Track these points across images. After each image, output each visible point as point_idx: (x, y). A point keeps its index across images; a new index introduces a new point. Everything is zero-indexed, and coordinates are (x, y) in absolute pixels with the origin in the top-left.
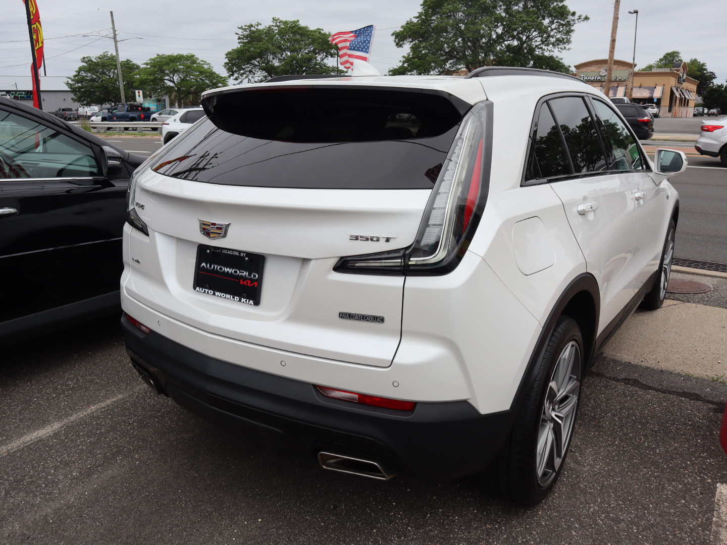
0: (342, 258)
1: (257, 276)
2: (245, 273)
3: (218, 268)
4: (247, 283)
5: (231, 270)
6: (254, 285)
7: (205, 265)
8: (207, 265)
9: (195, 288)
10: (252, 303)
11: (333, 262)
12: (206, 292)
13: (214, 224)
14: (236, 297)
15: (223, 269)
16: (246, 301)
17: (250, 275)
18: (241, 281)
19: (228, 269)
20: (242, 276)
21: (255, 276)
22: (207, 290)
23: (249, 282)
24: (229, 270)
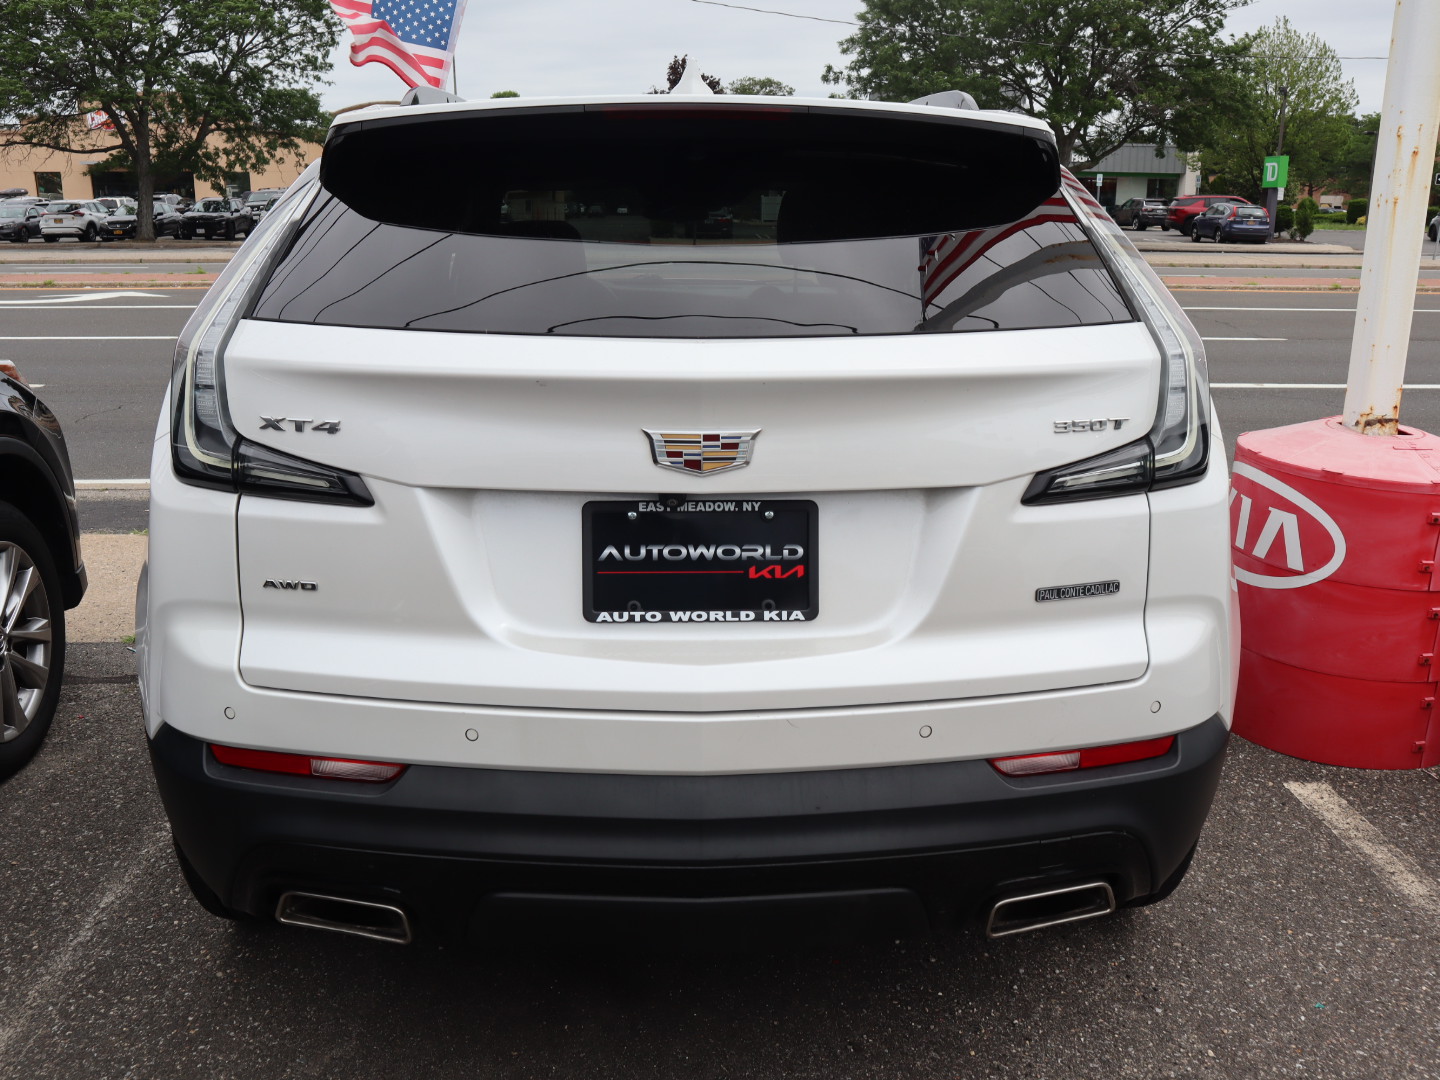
0: (1039, 474)
1: (801, 551)
2: (761, 551)
3: (666, 552)
4: (772, 572)
5: (712, 550)
6: (796, 572)
7: (615, 552)
8: (621, 552)
9: (590, 615)
10: (802, 617)
11: (1022, 485)
12: (638, 619)
13: (716, 438)
14: (743, 614)
15: (684, 551)
16: (779, 615)
17: (777, 551)
18: (752, 570)
19: (702, 550)
20: (750, 558)
21: (793, 552)
22: (637, 615)
23: (778, 569)
24: (705, 551)
